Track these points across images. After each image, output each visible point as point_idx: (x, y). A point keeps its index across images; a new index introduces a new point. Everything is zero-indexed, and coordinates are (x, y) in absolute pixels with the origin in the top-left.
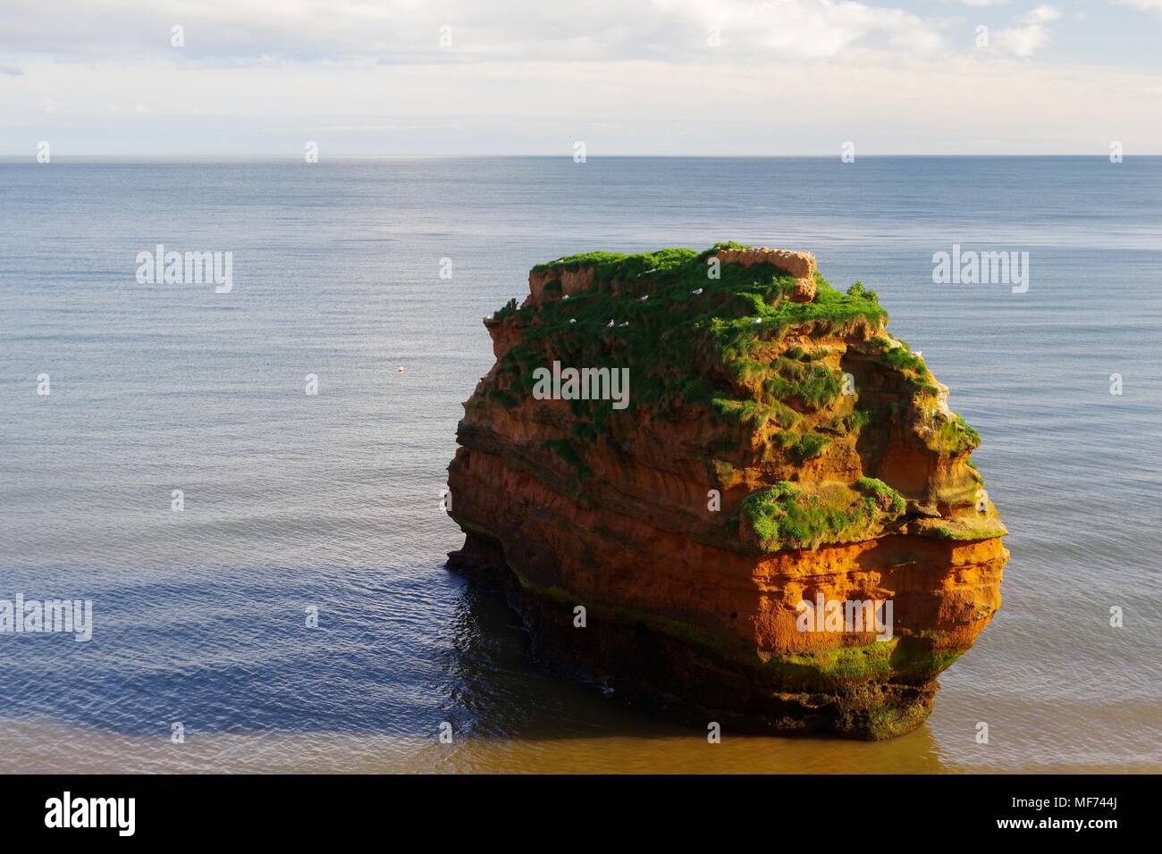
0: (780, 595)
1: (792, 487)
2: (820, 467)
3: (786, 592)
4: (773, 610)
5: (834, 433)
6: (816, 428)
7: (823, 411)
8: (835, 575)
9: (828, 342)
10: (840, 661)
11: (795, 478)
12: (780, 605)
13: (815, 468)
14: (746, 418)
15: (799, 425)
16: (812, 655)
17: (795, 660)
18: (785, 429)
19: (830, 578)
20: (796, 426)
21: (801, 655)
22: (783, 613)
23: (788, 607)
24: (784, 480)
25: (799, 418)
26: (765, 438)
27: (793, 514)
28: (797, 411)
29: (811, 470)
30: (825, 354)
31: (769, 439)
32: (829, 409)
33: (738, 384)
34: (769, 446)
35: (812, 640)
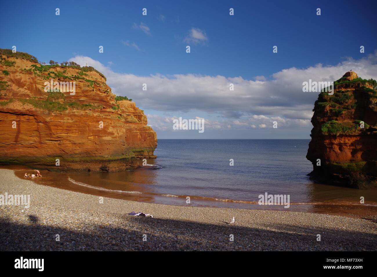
0: (332, 148)
1: (335, 121)
2: (343, 117)
3: (333, 147)
4: (330, 152)
5: (348, 109)
6: (343, 108)
7: (345, 104)
8: (347, 143)
9: (350, 88)
10: (348, 166)
11: (336, 120)
12: (332, 150)
13: (342, 117)
14: (323, 105)
15: (338, 107)
16: (340, 163)
17: (335, 164)
18: (334, 108)
19: (345, 144)
20: (337, 107)
21: (336, 163)
22: (332, 152)
23: (334, 151)
24: (334, 120)
25: (338, 105)
26: (328, 110)
27: (333, 127)
28: (338, 104)
29: (341, 118)
30: (348, 91)
31: (329, 110)
32: (346, 103)
33: (323, 99)
34: (329, 112)
35: (340, 159)
